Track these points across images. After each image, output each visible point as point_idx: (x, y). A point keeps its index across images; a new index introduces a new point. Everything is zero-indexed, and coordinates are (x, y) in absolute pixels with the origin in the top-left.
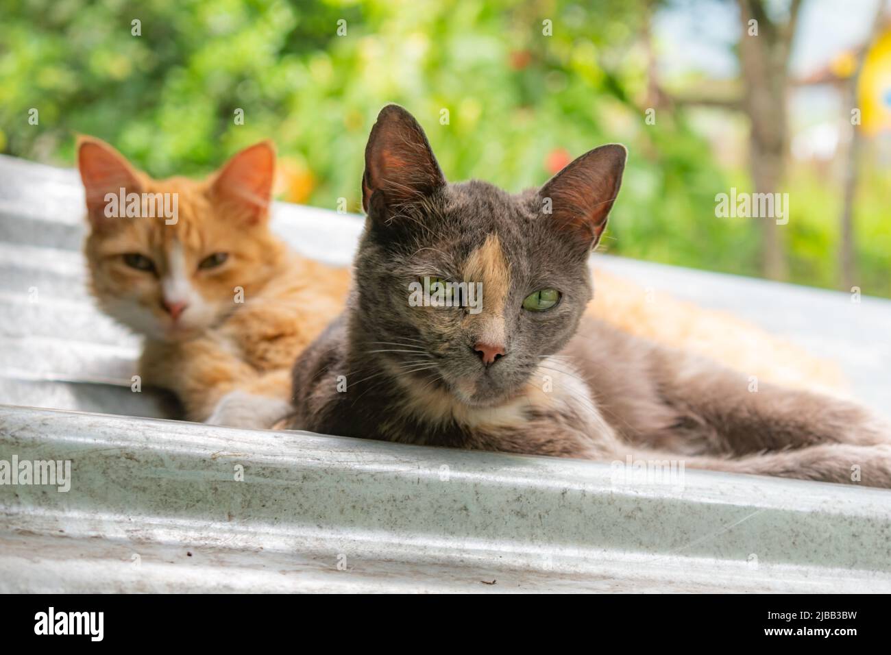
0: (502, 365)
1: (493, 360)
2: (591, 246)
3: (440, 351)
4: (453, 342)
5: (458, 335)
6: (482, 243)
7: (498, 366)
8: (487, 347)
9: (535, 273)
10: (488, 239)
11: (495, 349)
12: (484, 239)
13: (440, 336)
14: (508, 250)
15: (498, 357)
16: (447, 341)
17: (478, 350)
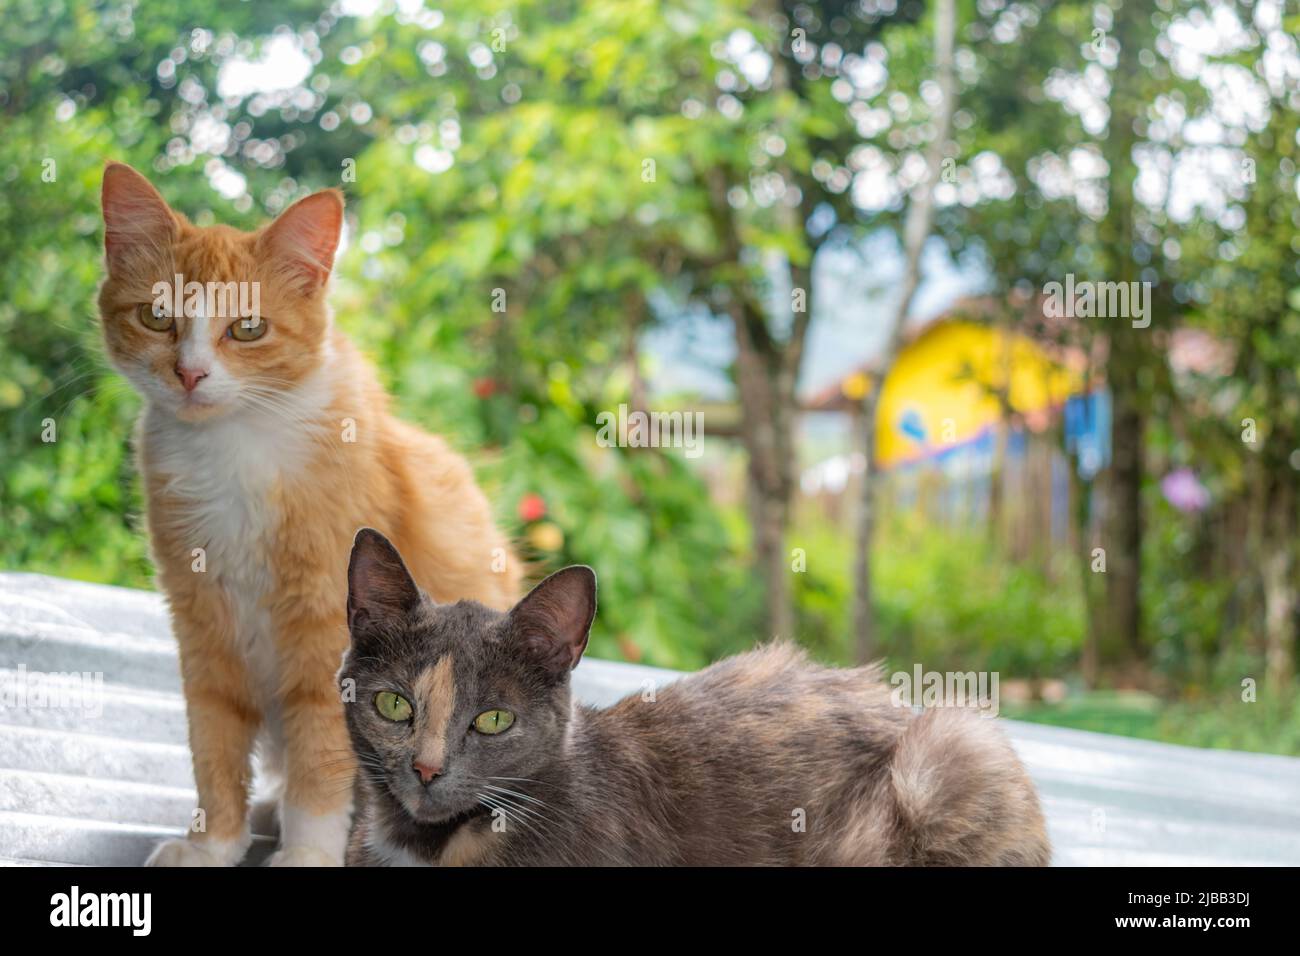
0: (440, 785)
1: (430, 779)
2: (571, 667)
3: (389, 767)
4: (399, 759)
5: (403, 753)
6: (435, 663)
7: (436, 785)
8: (424, 767)
9: (482, 695)
10: (441, 659)
11: (431, 769)
12: (438, 659)
13: (390, 753)
14: (459, 673)
15: (436, 777)
16: (395, 758)
17: (416, 768)
